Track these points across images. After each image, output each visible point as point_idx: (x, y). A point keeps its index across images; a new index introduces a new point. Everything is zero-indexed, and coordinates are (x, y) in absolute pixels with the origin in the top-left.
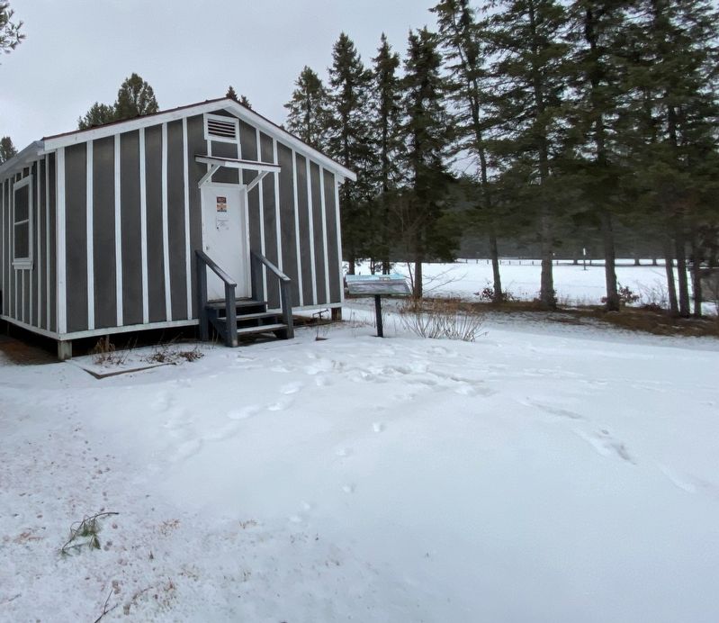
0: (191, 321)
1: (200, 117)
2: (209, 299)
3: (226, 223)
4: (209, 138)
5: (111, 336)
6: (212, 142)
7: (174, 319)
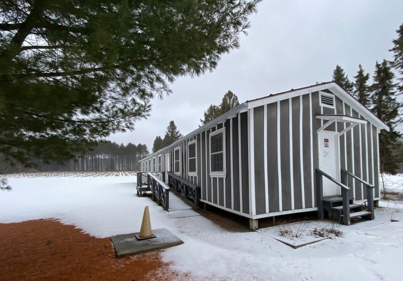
0: (314, 209)
1: (317, 92)
2: (324, 195)
3: (328, 153)
4: (322, 105)
5: (276, 217)
6: (324, 108)
7: (306, 207)
